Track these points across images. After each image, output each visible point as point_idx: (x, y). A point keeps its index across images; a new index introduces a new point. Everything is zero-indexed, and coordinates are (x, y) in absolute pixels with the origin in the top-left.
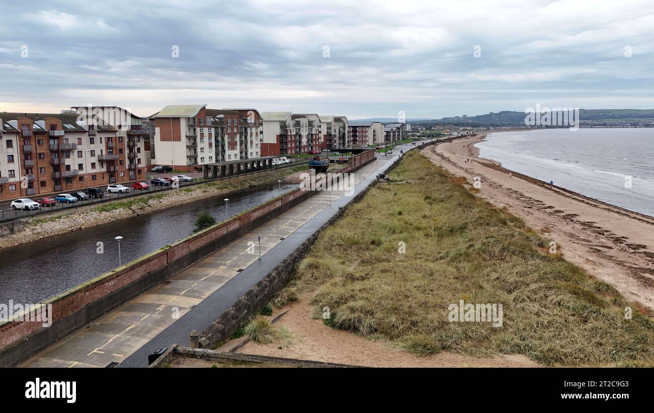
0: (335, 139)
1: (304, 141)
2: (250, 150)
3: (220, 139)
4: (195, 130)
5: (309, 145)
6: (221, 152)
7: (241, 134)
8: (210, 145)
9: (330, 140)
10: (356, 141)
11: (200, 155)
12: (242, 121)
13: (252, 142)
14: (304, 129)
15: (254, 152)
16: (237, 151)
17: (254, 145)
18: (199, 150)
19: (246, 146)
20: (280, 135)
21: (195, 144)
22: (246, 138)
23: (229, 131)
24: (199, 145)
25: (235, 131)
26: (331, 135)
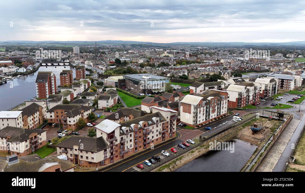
0: (269, 92)
1: (251, 98)
2: (222, 110)
3: (208, 110)
4: (197, 109)
5: (254, 99)
6: (208, 115)
7: (218, 104)
8: (203, 114)
9: (266, 93)
10: (283, 87)
11: (198, 119)
12: (219, 98)
13: (223, 107)
14: (251, 92)
15: (224, 111)
16: (216, 113)
17: (224, 108)
18: (198, 118)
19: (220, 109)
20: (238, 98)
21: (197, 115)
22: (220, 105)
23: (213, 105)
24: (199, 115)
25: (215, 104)
26: (267, 90)
